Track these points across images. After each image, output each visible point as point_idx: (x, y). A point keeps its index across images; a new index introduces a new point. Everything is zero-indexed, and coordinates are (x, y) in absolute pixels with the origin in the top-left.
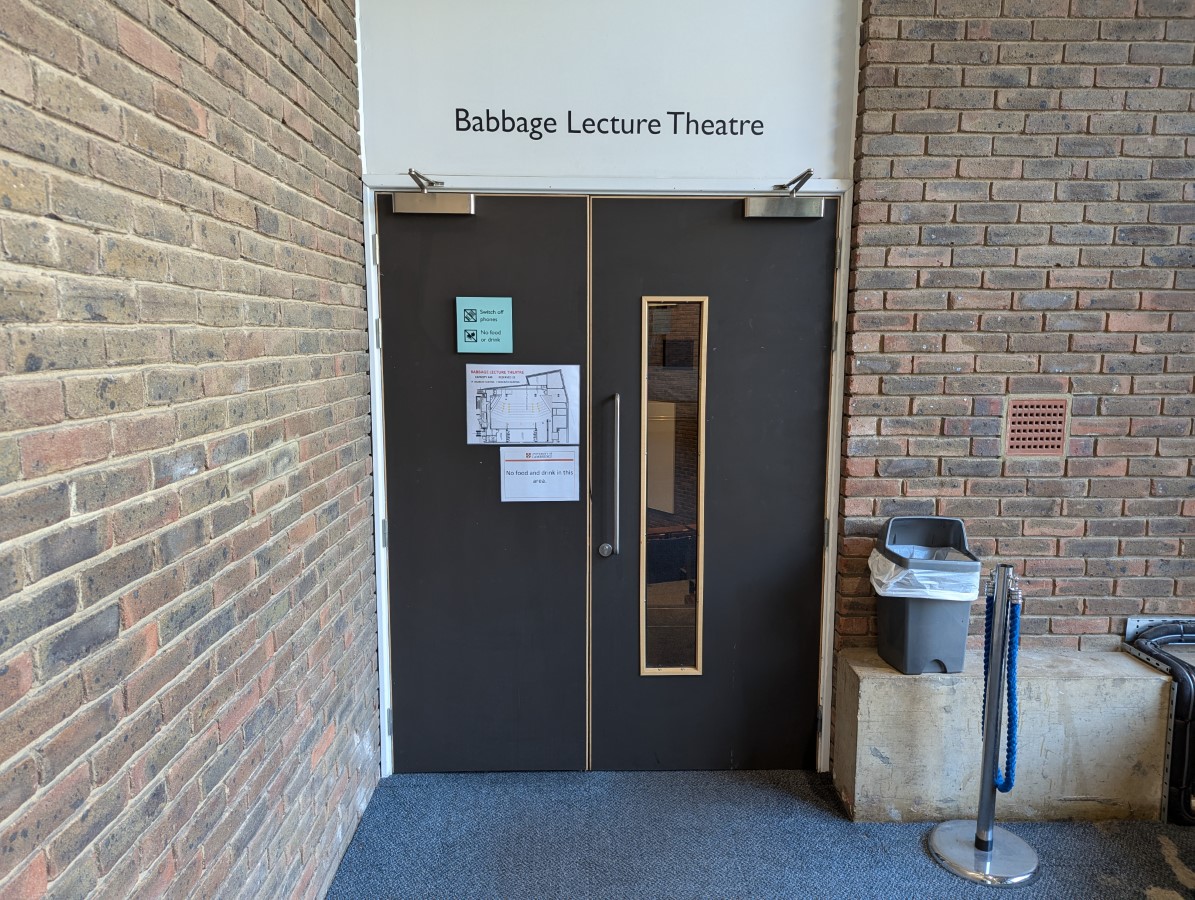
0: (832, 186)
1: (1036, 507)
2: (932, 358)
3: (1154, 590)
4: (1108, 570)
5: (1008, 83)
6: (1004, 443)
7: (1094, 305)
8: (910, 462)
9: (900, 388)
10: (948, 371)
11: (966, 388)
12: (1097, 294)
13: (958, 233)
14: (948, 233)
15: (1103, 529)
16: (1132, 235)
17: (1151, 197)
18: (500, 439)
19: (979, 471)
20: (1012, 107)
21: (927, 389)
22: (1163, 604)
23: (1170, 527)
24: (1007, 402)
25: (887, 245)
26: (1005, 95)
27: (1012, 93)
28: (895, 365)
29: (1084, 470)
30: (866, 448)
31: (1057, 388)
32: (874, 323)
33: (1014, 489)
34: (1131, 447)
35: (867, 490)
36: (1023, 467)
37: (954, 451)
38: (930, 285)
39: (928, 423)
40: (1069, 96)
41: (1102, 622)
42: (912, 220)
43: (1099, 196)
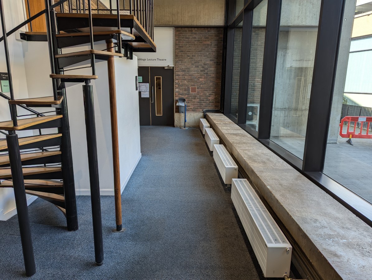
0: (173, 66)
1: (194, 98)
2: (183, 83)
3: (206, 106)
4: (201, 104)
5: (189, 56)
6: (190, 91)
7: (198, 78)
8: (181, 93)
9: (180, 86)
10: (184, 84)
11: (187, 86)
12: (199, 77)
13: (185, 71)
14: (184, 71)
15: (200, 100)
16: (201, 71)
17: (203, 67)
18: (141, 91)
19: (188, 94)
20: (189, 58)
21: (183, 86)
22: (207, 108)
23: (207, 100)
24: (190, 87)
25: (178, 71)
26: (188, 57)
27: (189, 57)
28: (179, 83)
29: (198, 94)
30: (177, 92)
31: (195, 86)
32: (177, 79)
33: (192, 96)
34: (203, 92)
35: (177, 96)
36: (192, 94)
37: (186, 92)
38: (182, 75)
39: (183, 90)
40: (195, 57)
41: (201, 110)
42: (180, 69)
43: (198, 67)
